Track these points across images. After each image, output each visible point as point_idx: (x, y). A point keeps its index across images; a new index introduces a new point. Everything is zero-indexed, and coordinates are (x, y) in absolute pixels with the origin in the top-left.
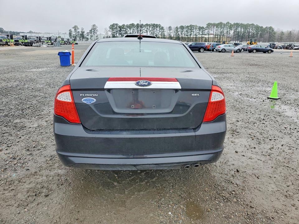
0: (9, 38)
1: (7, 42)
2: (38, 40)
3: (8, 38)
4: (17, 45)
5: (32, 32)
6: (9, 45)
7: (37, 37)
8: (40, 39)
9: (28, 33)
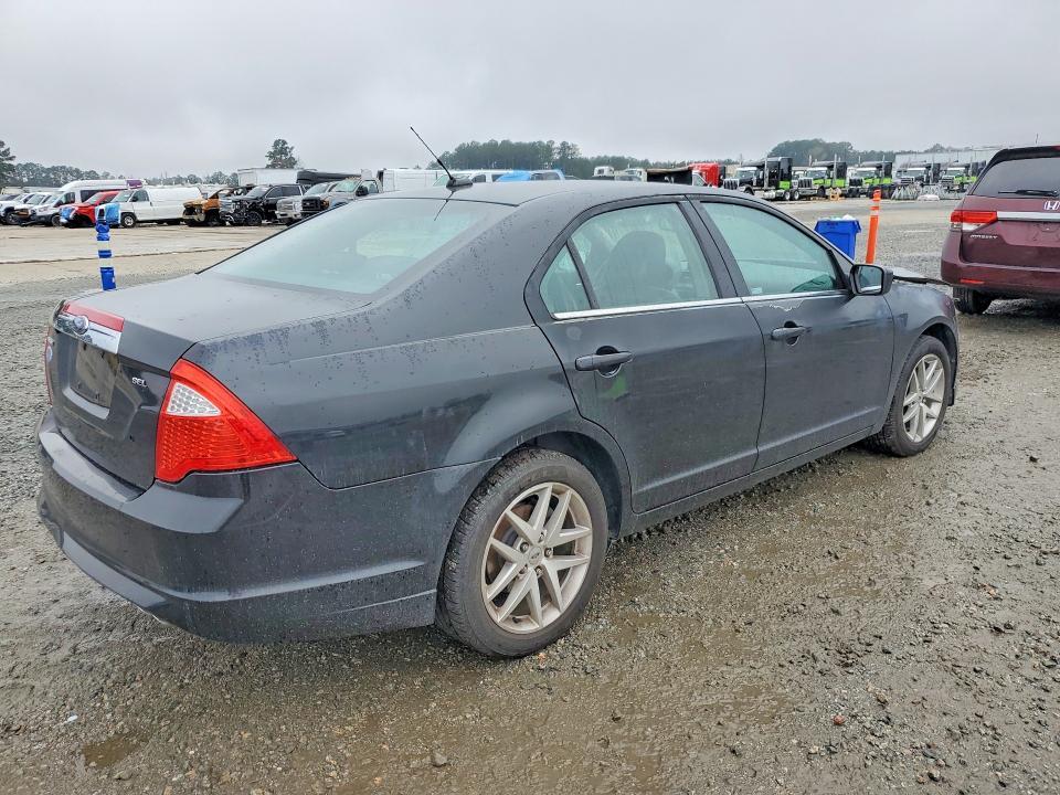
0: (833, 173)
1: (823, 188)
2: (928, 177)
3: (829, 175)
4: (854, 197)
5: (942, 148)
6: (827, 197)
7: (928, 167)
8: (936, 174)
9: (926, 152)
